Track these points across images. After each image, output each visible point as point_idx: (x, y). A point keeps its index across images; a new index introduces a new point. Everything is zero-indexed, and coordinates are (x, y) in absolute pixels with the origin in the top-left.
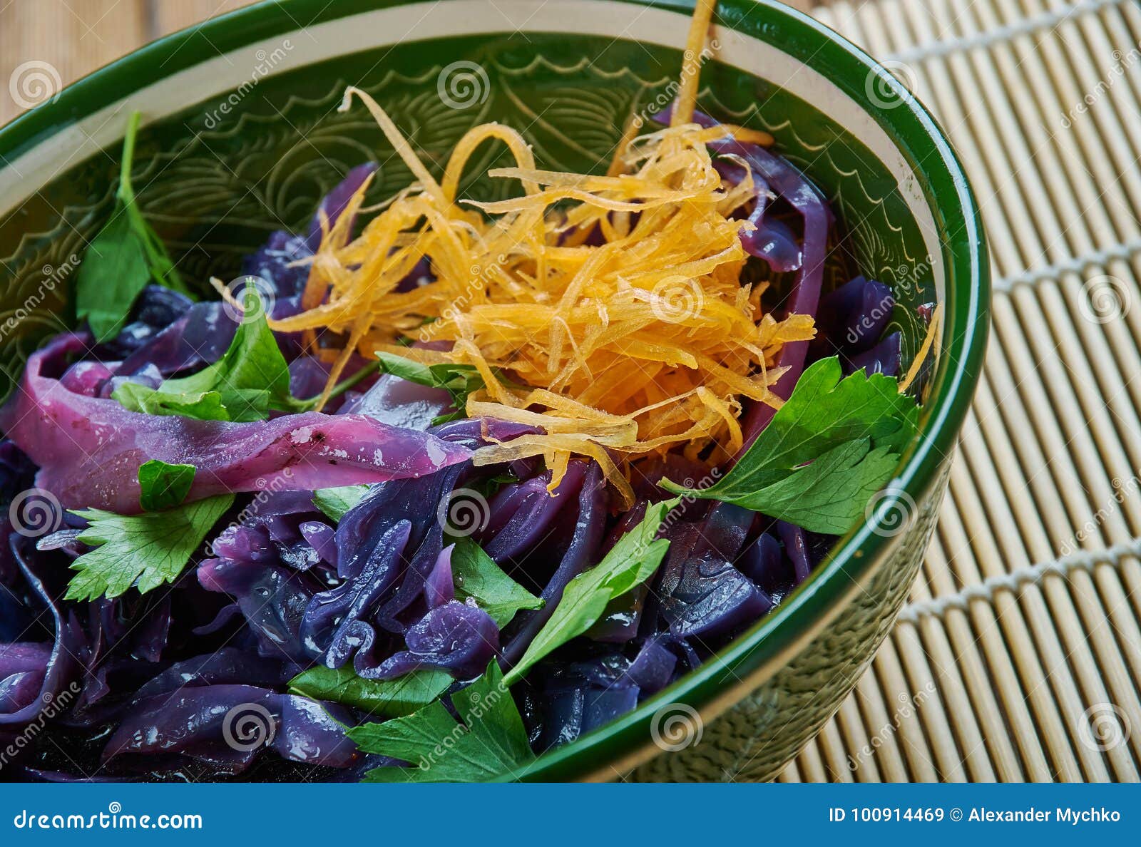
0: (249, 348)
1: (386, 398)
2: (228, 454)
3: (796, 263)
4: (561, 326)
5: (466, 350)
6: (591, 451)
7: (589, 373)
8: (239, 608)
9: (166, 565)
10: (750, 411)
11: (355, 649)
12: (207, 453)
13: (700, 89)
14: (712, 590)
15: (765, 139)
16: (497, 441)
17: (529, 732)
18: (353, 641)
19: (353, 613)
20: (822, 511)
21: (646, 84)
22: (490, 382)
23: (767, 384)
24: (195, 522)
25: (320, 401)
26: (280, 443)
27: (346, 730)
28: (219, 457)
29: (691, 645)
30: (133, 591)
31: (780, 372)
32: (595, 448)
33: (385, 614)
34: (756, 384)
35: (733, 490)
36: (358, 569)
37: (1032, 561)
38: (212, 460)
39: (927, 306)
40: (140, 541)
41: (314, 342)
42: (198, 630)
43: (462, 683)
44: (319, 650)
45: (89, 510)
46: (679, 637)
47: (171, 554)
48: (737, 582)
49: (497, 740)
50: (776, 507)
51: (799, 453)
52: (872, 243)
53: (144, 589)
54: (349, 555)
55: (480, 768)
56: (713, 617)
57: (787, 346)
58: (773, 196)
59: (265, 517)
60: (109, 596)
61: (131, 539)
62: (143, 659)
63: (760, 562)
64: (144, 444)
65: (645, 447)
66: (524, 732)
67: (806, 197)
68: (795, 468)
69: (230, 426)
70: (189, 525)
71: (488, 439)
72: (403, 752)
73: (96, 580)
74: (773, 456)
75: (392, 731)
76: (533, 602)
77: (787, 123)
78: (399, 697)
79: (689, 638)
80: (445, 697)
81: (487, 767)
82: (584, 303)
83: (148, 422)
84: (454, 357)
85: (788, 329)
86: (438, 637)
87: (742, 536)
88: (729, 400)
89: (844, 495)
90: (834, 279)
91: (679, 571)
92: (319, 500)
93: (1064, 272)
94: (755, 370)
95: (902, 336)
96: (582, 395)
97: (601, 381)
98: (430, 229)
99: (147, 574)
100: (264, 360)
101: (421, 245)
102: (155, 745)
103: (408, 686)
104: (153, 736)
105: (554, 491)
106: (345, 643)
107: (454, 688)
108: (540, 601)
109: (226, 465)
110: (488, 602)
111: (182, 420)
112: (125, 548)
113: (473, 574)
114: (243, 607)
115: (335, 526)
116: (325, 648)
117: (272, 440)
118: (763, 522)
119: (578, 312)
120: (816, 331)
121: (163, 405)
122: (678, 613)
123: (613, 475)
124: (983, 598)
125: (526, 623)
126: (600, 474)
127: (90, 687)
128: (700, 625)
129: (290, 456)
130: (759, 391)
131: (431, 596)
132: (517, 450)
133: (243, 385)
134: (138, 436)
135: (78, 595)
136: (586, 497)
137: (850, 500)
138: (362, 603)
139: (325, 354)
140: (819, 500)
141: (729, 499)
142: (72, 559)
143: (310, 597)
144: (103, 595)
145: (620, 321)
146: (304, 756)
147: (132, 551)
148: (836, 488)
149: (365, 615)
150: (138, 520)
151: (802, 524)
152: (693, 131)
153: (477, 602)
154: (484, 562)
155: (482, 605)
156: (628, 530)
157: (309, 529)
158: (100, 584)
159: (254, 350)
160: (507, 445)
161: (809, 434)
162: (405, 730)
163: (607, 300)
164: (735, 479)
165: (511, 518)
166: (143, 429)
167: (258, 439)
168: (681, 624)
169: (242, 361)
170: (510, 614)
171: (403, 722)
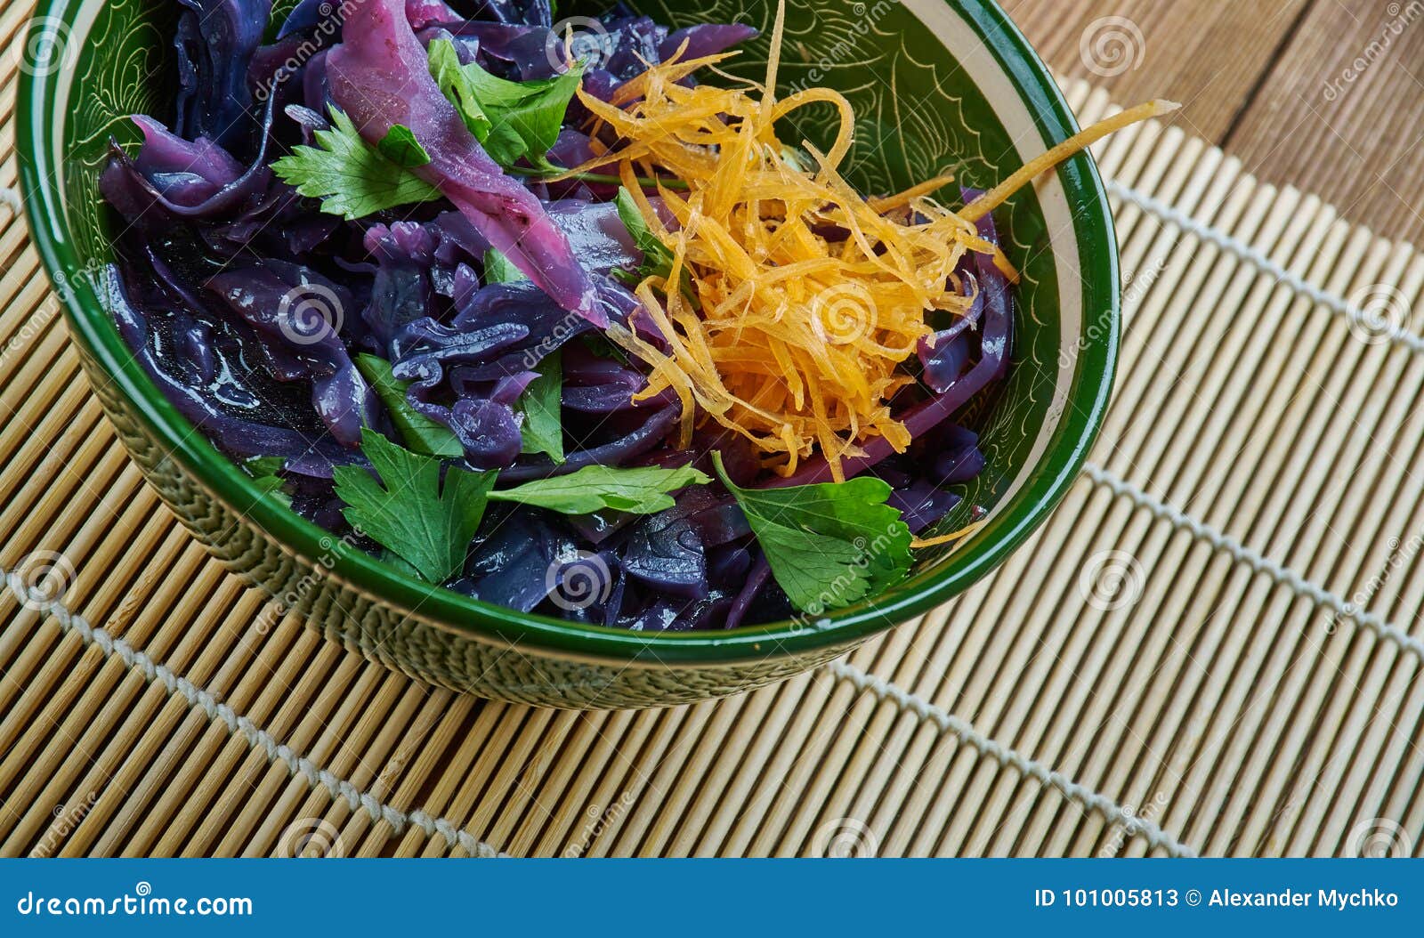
0: (542, 106)
1: (599, 221)
2: (459, 171)
3: (943, 389)
4: (749, 291)
5: (678, 243)
6: (684, 397)
7: (738, 338)
8: (376, 272)
9: (354, 202)
10: (814, 462)
11: (419, 378)
12: (447, 157)
13: (1010, 199)
14: (674, 557)
15: (1014, 278)
16: (634, 330)
17: (478, 534)
18: (423, 371)
19: (440, 354)
20: (793, 571)
21: (982, 157)
22: (672, 281)
23: (843, 451)
24: (402, 188)
25: (562, 174)
26: (498, 198)
27: (365, 427)
28: (452, 167)
29: (626, 581)
30: (317, 201)
31: (858, 453)
32: (689, 396)
33: (459, 373)
34: (835, 446)
35: (753, 503)
36: (469, 329)
37: (933, 701)
38: (446, 165)
39: (981, 510)
40: (354, 171)
41: (596, 129)
42: (338, 260)
43: (467, 463)
44: (398, 355)
45: (341, 112)
46: (624, 568)
47: (365, 198)
48: (695, 568)
49: (452, 521)
50: (768, 541)
51: (816, 520)
52: (1005, 421)
53: (325, 208)
54: (471, 314)
55: (425, 529)
56: (657, 576)
57: (882, 439)
58: (974, 328)
59: (445, 234)
60: (299, 191)
61: (349, 163)
62: (288, 240)
63: (725, 564)
64: (416, 107)
65: (725, 423)
66: (474, 532)
67: (993, 347)
68: (805, 527)
69: (480, 151)
70: (397, 185)
71: (631, 323)
72: (386, 473)
73: (300, 172)
74: (799, 506)
75: (392, 454)
76: (558, 456)
77: (1037, 283)
78: (420, 432)
79: (629, 575)
80: (447, 461)
81: (429, 533)
82: (779, 291)
83: (433, 92)
84: (668, 240)
85: (892, 428)
86: (476, 422)
87: (730, 538)
88: (806, 442)
89: (816, 575)
90: (967, 412)
91: (668, 522)
92: (489, 255)
93: (1167, 516)
94: (844, 434)
95: (961, 501)
96: (719, 349)
97: (742, 349)
98: (738, 130)
99: (335, 199)
100: (545, 123)
101: (724, 135)
102: (242, 308)
103: (431, 430)
104: (248, 301)
105: (636, 402)
106: (416, 368)
107: (458, 462)
108: (562, 460)
109: (453, 178)
110: (532, 427)
111: (454, 113)
112: (339, 167)
113: (540, 398)
114: (378, 275)
115: (483, 283)
116: (404, 359)
117: (495, 192)
118: (751, 543)
119: (769, 292)
120: (905, 451)
121: (454, 90)
122: (639, 552)
123: (687, 421)
124: (877, 694)
125: (540, 466)
126: (679, 414)
127: (238, 228)
128: (643, 573)
129: (497, 212)
130: (834, 453)
131: (498, 391)
132: (640, 349)
133: (516, 126)
134: (418, 96)
135: (281, 172)
136: (654, 421)
137: (816, 582)
138: (450, 354)
139: (596, 144)
140: (798, 563)
141: (744, 508)
142: (300, 142)
143: (426, 314)
144: (297, 186)
145: (786, 326)
146: (325, 413)
147: (342, 173)
148: (816, 565)
149: (444, 363)
150: (367, 153)
151: (774, 567)
152: (967, 232)
153: (524, 421)
154: (554, 397)
155: (525, 424)
156: (663, 466)
157: (464, 271)
158: (301, 177)
159: (543, 110)
160: (637, 341)
161: (833, 515)
162: (401, 461)
163: (793, 304)
164: (761, 498)
165: (598, 385)
166: (426, 95)
167: (487, 181)
168: (634, 560)
169: (530, 110)
170: (537, 449)
171: (405, 455)
